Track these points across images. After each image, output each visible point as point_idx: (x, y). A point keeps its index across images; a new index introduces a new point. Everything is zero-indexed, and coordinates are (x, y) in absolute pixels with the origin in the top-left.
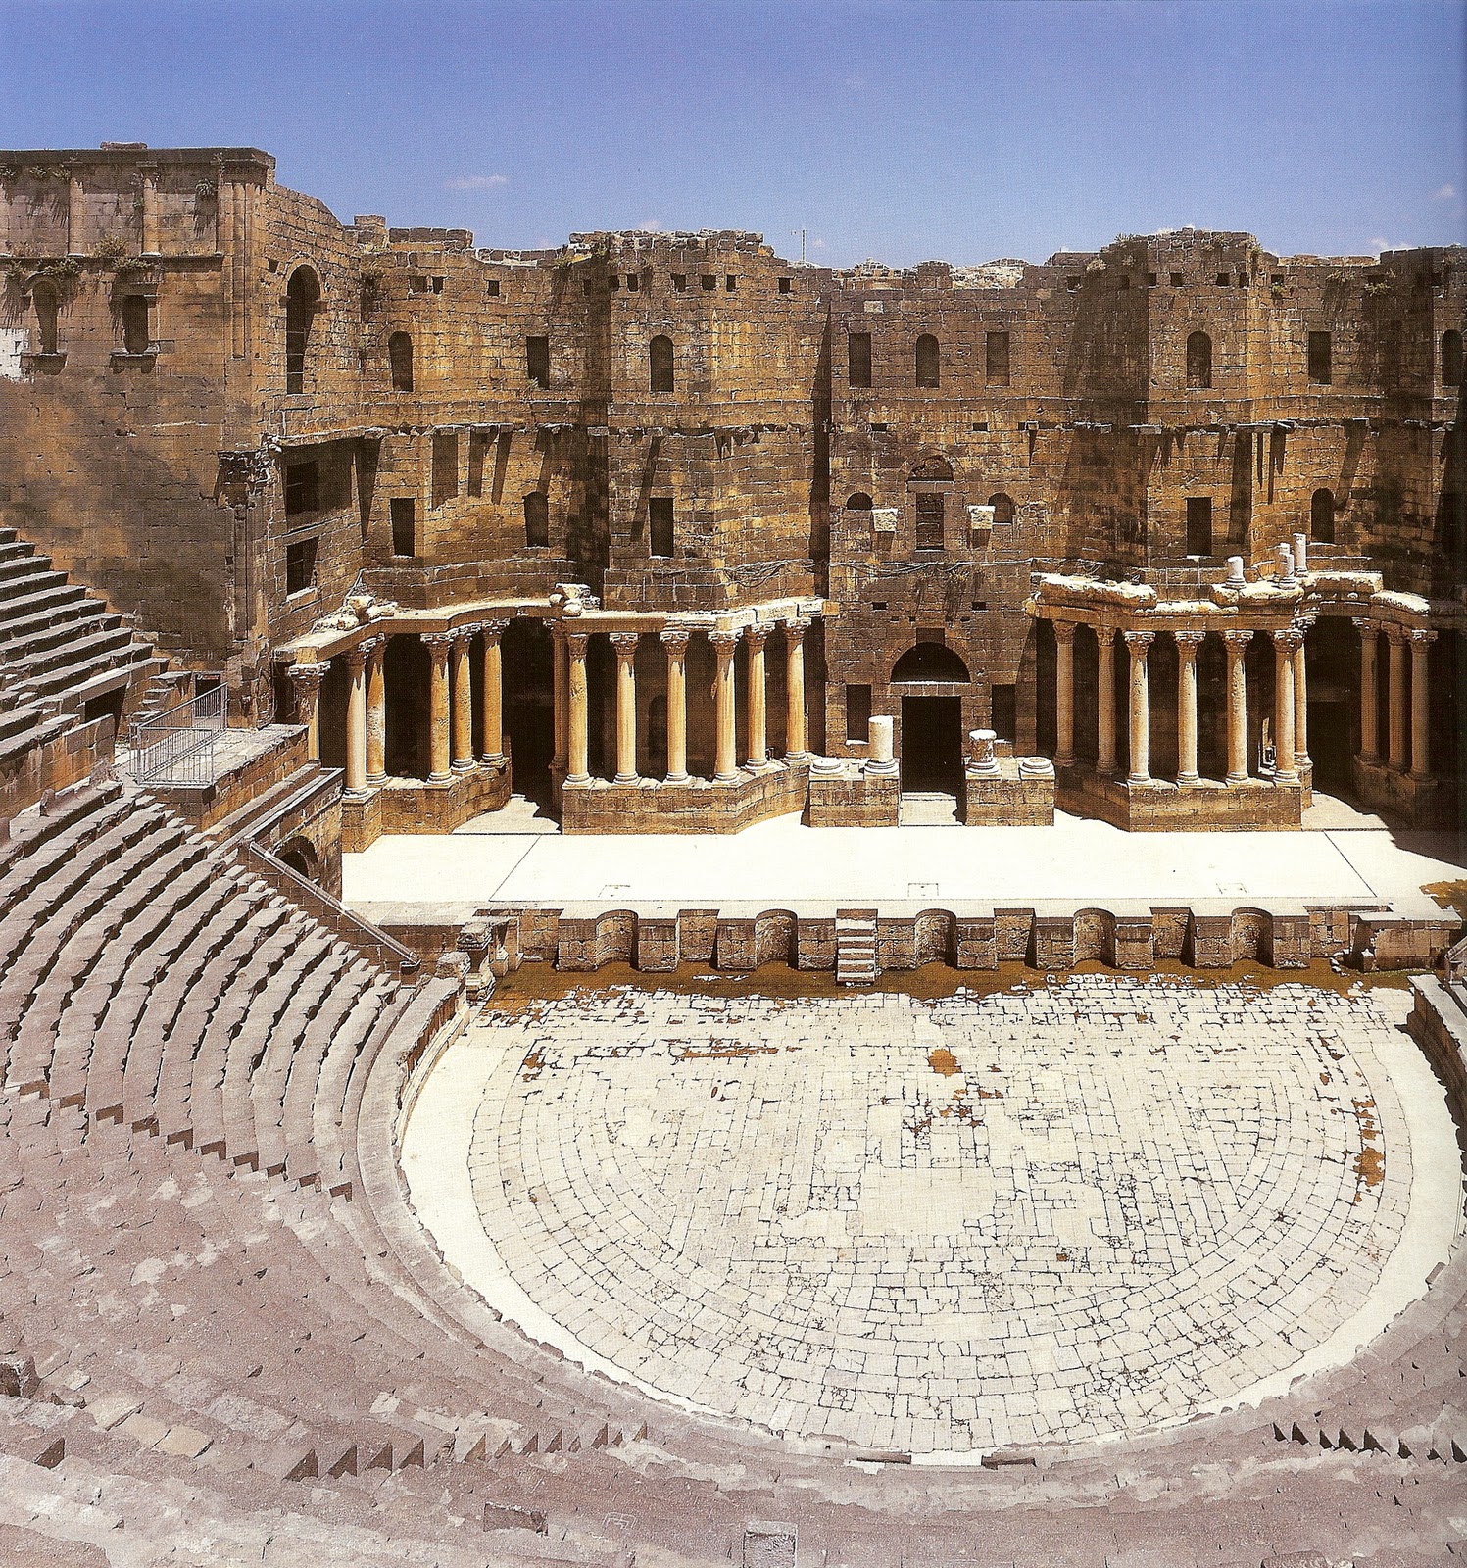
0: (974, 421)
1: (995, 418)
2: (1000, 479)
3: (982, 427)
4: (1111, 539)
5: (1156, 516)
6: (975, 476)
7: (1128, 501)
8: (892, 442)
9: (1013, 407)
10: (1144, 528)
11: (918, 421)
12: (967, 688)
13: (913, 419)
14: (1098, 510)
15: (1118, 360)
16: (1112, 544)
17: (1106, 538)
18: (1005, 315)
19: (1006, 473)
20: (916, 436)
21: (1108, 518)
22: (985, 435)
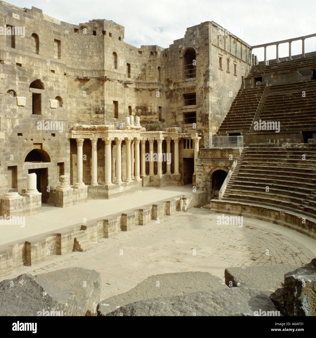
0: (51, 69)
1: (58, 69)
2: (59, 91)
3: (53, 71)
4: (90, 113)
5: (107, 105)
6: (51, 89)
7: (97, 101)
8: (24, 71)
9: (63, 66)
10: (103, 109)
11: (33, 65)
12: (50, 164)
13: (31, 64)
14: (85, 105)
15: (91, 57)
16: (90, 115)
17: (88, 113)
18: (59, 34)
19: (61, 89)
20: (32, 71)
21: (89, 107)
22: (54, 75)
